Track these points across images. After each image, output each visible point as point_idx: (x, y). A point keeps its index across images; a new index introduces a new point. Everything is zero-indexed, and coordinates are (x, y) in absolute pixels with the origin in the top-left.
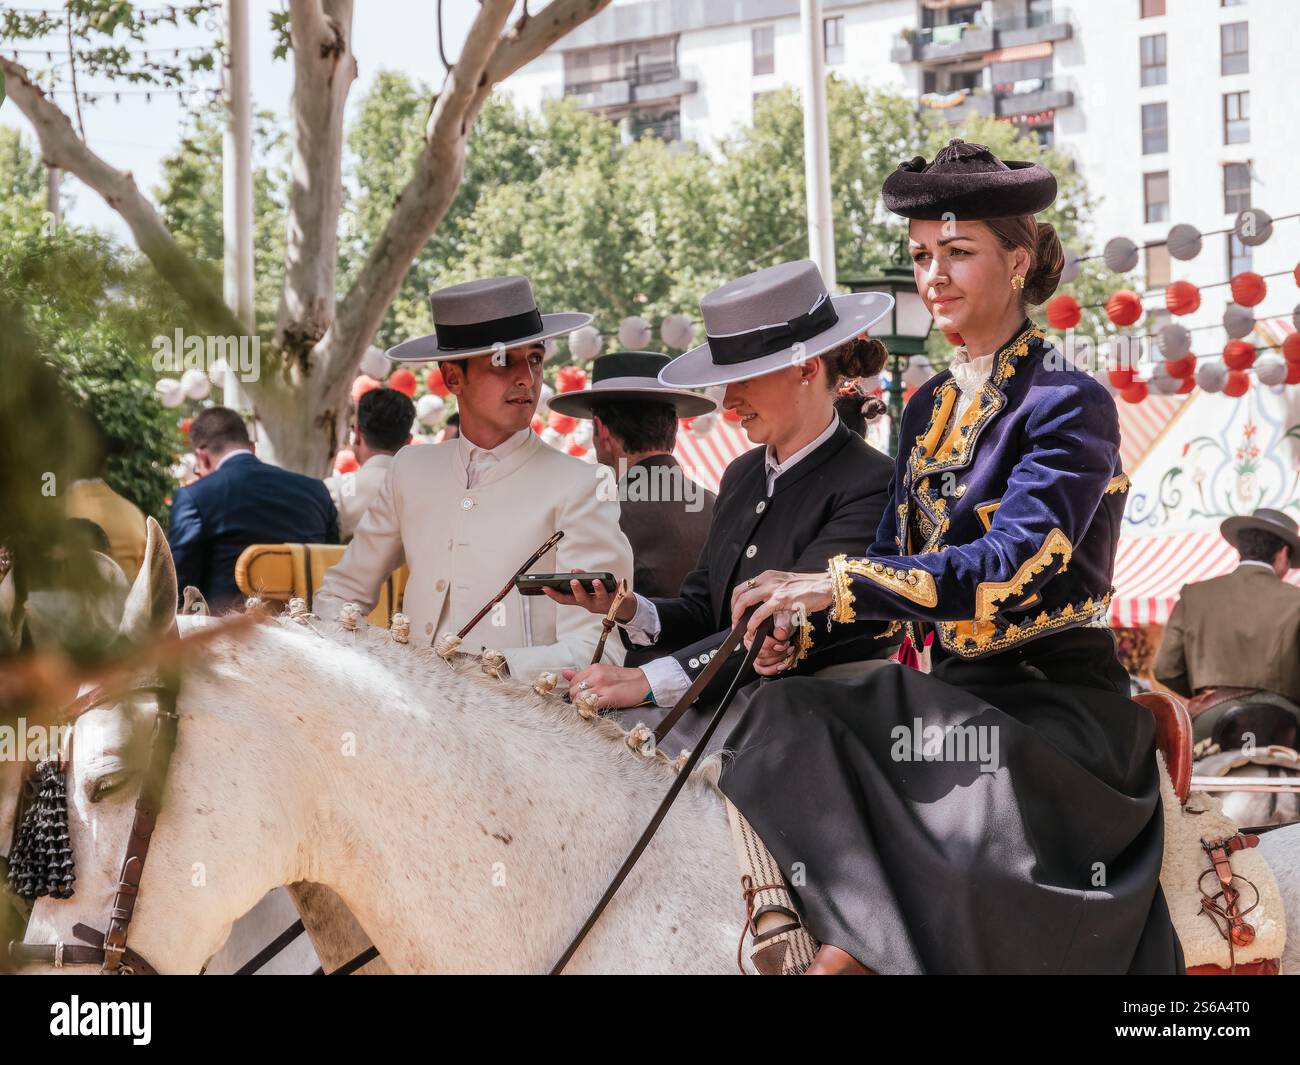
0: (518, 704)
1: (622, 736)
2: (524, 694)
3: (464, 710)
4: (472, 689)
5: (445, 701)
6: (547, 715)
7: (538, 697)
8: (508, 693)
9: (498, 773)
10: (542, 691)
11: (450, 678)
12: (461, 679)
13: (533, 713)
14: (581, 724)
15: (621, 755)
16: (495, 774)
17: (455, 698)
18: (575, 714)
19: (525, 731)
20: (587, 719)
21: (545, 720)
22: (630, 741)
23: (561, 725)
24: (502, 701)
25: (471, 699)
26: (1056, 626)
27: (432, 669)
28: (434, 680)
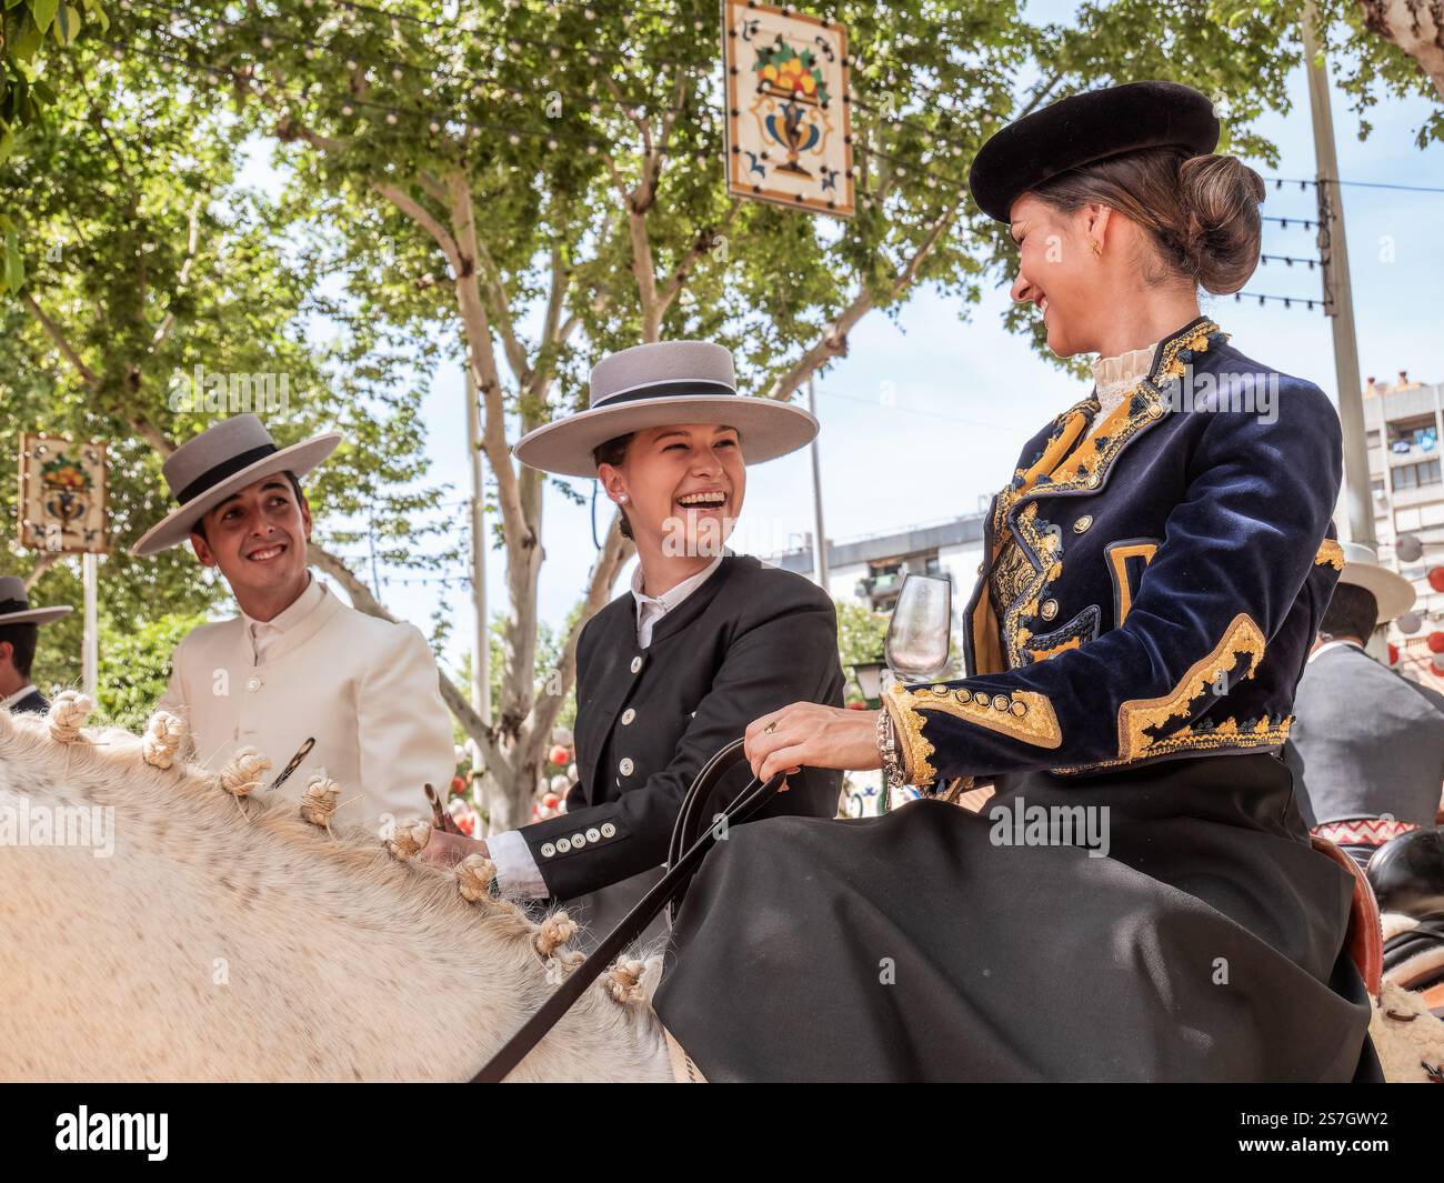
0: (355, 881)
1: (527, 931)
2: (371, 859)
3: (254, 904)
4: (276, 856)
5: (219, 889)
6: (404, 899)
7: (391, 864)
8: (341, 861)
9: (301, 1024)
10: (401, 854)
11: (237, 838)
12: (259, 837)
13: (380, 899)
14: (460, 914)
15: (525, 968)
16: (295, 1030)
17: (241, 880)
18: (454, 894)
19: (362, 935)
20: (473, 903)
21: (400, 909)
22: (541, 943)
23: (428, 917)
24: (327, 876)
25: (273, 878)
26: (1202, 746)
27: (204, 822)
28: (207, 843)
